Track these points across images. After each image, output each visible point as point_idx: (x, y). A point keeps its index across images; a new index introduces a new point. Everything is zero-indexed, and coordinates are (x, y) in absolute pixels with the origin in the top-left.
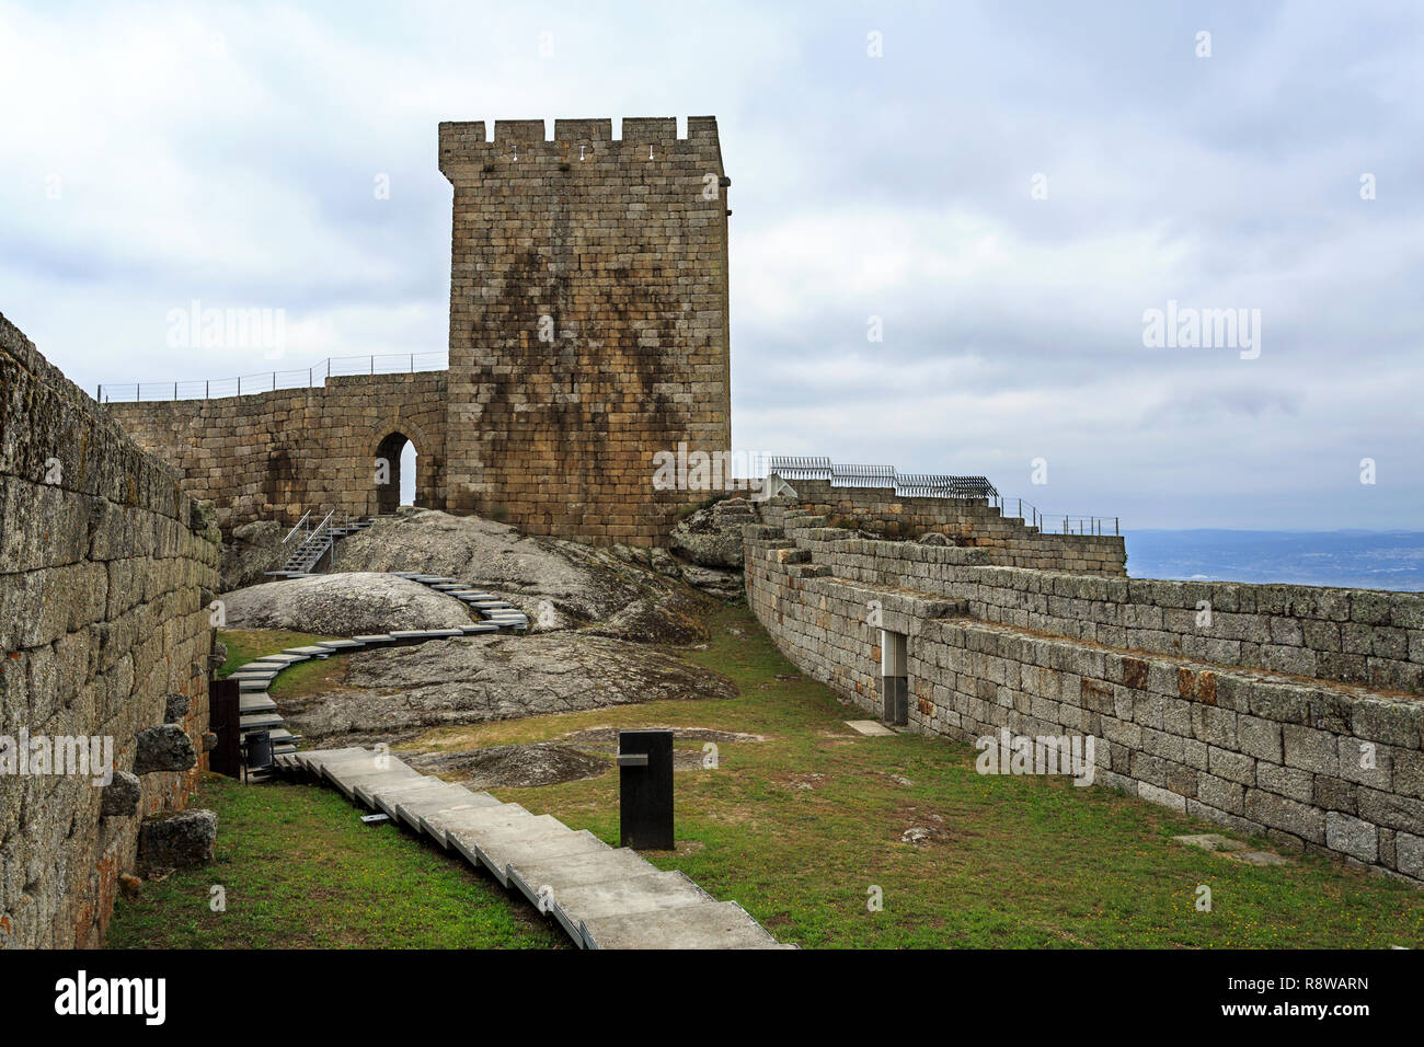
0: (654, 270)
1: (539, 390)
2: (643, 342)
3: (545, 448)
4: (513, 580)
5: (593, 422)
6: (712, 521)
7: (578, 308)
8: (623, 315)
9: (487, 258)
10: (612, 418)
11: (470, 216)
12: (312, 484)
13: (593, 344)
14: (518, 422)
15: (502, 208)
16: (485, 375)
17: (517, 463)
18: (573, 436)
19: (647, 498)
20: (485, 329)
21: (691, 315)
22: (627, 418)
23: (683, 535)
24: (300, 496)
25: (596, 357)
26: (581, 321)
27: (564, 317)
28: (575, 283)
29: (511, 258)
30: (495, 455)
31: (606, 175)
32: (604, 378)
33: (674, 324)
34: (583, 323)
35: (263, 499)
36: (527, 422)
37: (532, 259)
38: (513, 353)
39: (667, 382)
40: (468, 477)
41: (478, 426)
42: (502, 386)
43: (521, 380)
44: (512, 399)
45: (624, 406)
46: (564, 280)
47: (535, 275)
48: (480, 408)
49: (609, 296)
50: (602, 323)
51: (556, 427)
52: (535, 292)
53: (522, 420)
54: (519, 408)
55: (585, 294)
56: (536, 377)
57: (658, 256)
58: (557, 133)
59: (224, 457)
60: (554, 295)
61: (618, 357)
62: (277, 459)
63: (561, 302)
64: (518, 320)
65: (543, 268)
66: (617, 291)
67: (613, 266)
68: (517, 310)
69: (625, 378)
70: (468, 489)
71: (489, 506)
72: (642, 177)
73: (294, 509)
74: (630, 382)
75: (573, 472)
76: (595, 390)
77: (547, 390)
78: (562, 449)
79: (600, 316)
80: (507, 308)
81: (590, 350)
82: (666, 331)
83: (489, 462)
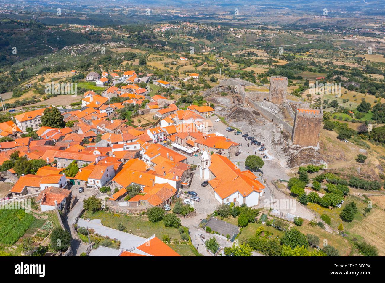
3: (275, 99)
9: (273, 87)
23: (283, 104)
24: (259, 99)
25: (279, 94)
31: (281, 83)
35: (256, 99)
37: (275, 88)
42: (273, 95)
52: (275, 90)
55: (278, 90)
59: (254, 96)
62: (257, 97)
71: (271, 102)
74: (281, 95)
75: (277, 100)
77: (276, 95)
82: (283, 93)
83: (272, 99)
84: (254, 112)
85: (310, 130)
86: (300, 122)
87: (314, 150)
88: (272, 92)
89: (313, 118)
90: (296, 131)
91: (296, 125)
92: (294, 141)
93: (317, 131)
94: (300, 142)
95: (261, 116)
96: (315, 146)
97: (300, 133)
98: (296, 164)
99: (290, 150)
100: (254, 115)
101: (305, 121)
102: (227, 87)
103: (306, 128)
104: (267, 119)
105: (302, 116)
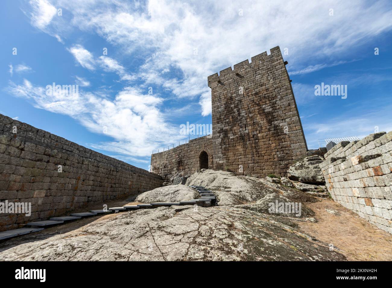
0: (266, 90)
1: (236, 131)
2: (266, 111)
3: (240, 148)
4: (223, 187)
5: (254, 137)
6: (305, 164)
7: (244, 107)
8: (258, 105)
9: (220, 102)
10: (259, 135)
11: (215, 94)
12: (186, 167)
13: (250, 115)
14: (231, 142)
15: (223, 89)
16: (222, 129)
17: (232, 153)
18: (248, 143)
19: (276, 159)
20: (220, 119)
21: (281, 99)
22: (265, 134)
23: (293, 171)
24: (184, 170)
25: (252, 118)
26: (246, 110)
27: (241, 110)
28: (243, 100)
29: (226, 100)
30: (226, 151)
31: (248, 72)
32: (255, 124)
33: (276, 103)
34: (247, 110)
35: (177, 171)
36: (234, 141)
37: (231, 98)
38: (228, 123)
39: (276, 120)
40: (219, 159)
41: (221, 145)
42: (226, 133)
43: (231, 130)
44: (229, 135)
45: (263, 131)
46: (240, 101)
47: (232, 101)
48: (221, 139)
49: (253, 101)
50: (252, 109)
51: (242, 141)
52: (233, 106)
53: (232, 141)
54: (231, 137)
55: (246, 102)
56: (235, 128)
57: (267, 86)
58: (235, 68)
59: (170, 162)
60: (238, 105)
61: (259, 117)
62: (180, 161)
63: (240, 107)
64: (229, 114)
65: (234, 99)
66: (256, 99)
67: (254, 93)
68: (228, 111)
69: (262, 122)
70: (219, 162)
71: (225, 167)
72: (259, 68)
73: (182, 173)
74: (264, 123)
75: (249, 154)
76: (253, 128)
77: (239, 131)
78: (245, 146)
79: (252, 107)
80: (226, 112)
81: (250, 117)
82: (273, 105)
83: (224, 154)
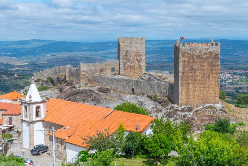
0: (139, 52)
1: (128, 64)
2: (138, 59)
3: (129, 69)
5: (134, 67)
8: (136, 57)
9: (123, 51)
12: (105, 72)
13: (134, 59)
15: (125, 46)
16: (123, 62)
17: (126, 71)
18: (132, 68)
19: (138, 74)
21: (143, 57)
22: (137, 66)
23: (142, 78)
24: (103, 73)
25: (134, 61)
27: (131, 57)
29: (126, 51)
31: (134, 43)
32: (134, 63)
34: (133, 57)
35: (100, 74)
36: (127, 67)
37: (128, 51)
38: (126, 60)
39: (140, 63)
40: (122, 72)
41: (123, 67)
42: (125, 63)
44: (126, 65)
46: (131, 53)
48: (123, 65)
51: (130, 67)
52: (128, 54)
55: (133, 55)
58: (130, 39)
59: (95, 69)
61: (136, 61)
62: (101, 70)
63: (130, 55)
64: (127, 57)
66: (136, 54)
67: (135, 52)
71: (124, 75)
72: (138, 43)
73: (103, 75)
74: (137, 63)
78: (131, 70)
82: (140, 58)
83: (124, 71)
84: (100, 90)
85: (204, 74)
86: (186, 64)
87: (215, 108)
88: (123, 58)
89: (206, 53)
90: (182, 79)
91: (181, 69)
92: (181, 99)
93: (215, 75)
94: (192, 100)
95: (112, 91)
96: (215, 103)
97: (189, 83)
98: (196, 129)
99: (178, 113)
100: (101, 93)
101: (194, 60)
102: (46, 79)
103: (198, 73)
104: (124, 93)
105: (189, 51)
